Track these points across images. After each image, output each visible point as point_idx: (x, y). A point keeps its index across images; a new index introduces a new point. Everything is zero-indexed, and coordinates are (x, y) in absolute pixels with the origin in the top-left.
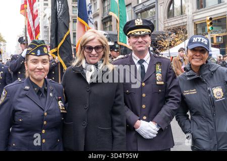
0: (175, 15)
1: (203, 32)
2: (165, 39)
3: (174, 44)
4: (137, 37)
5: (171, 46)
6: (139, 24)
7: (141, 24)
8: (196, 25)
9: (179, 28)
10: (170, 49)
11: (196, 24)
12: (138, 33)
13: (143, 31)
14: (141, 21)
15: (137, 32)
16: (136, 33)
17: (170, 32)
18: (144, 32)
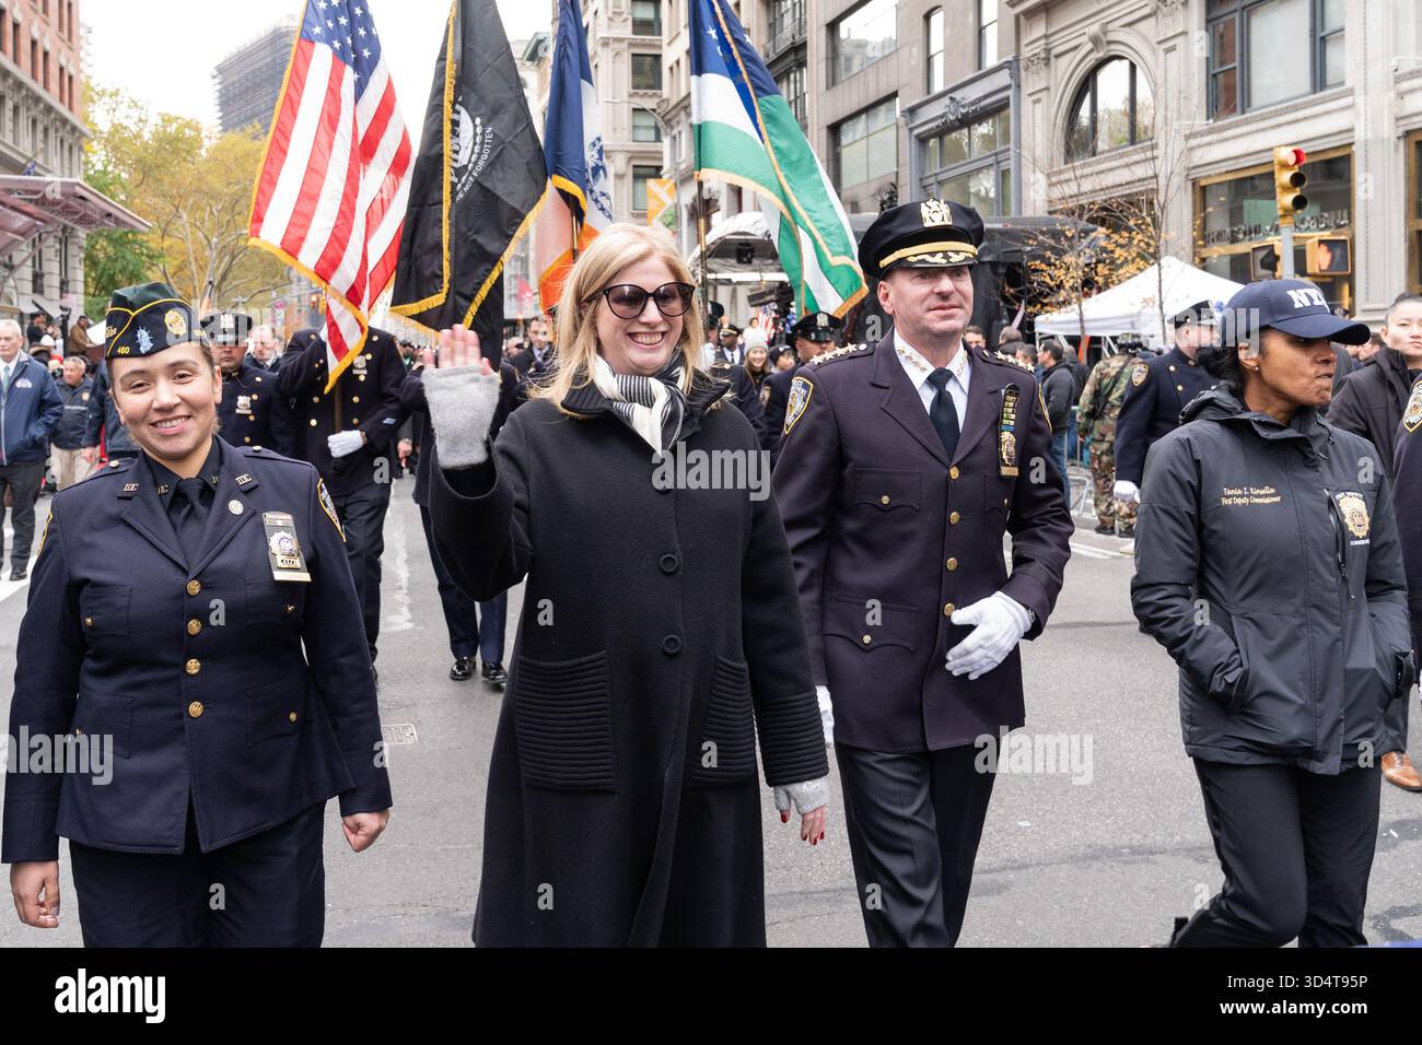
0: (1102, 145)
1: (1232, 224)
2: (1060, 253)
3: (1107, 277)
4: (929, 273)
5: (1089, 285)
6: (938, 222)
7: (948, 222)
8: (1202, 193)
9: (1132, 201)
10: (1086, 303)
11: (1204, 188)
12: (939, 260)
13: (957, 252)
14: (945, 210)
15: (933, 254)
16: (929, 258)
17: (1083, 224)
18: (962, 257)
